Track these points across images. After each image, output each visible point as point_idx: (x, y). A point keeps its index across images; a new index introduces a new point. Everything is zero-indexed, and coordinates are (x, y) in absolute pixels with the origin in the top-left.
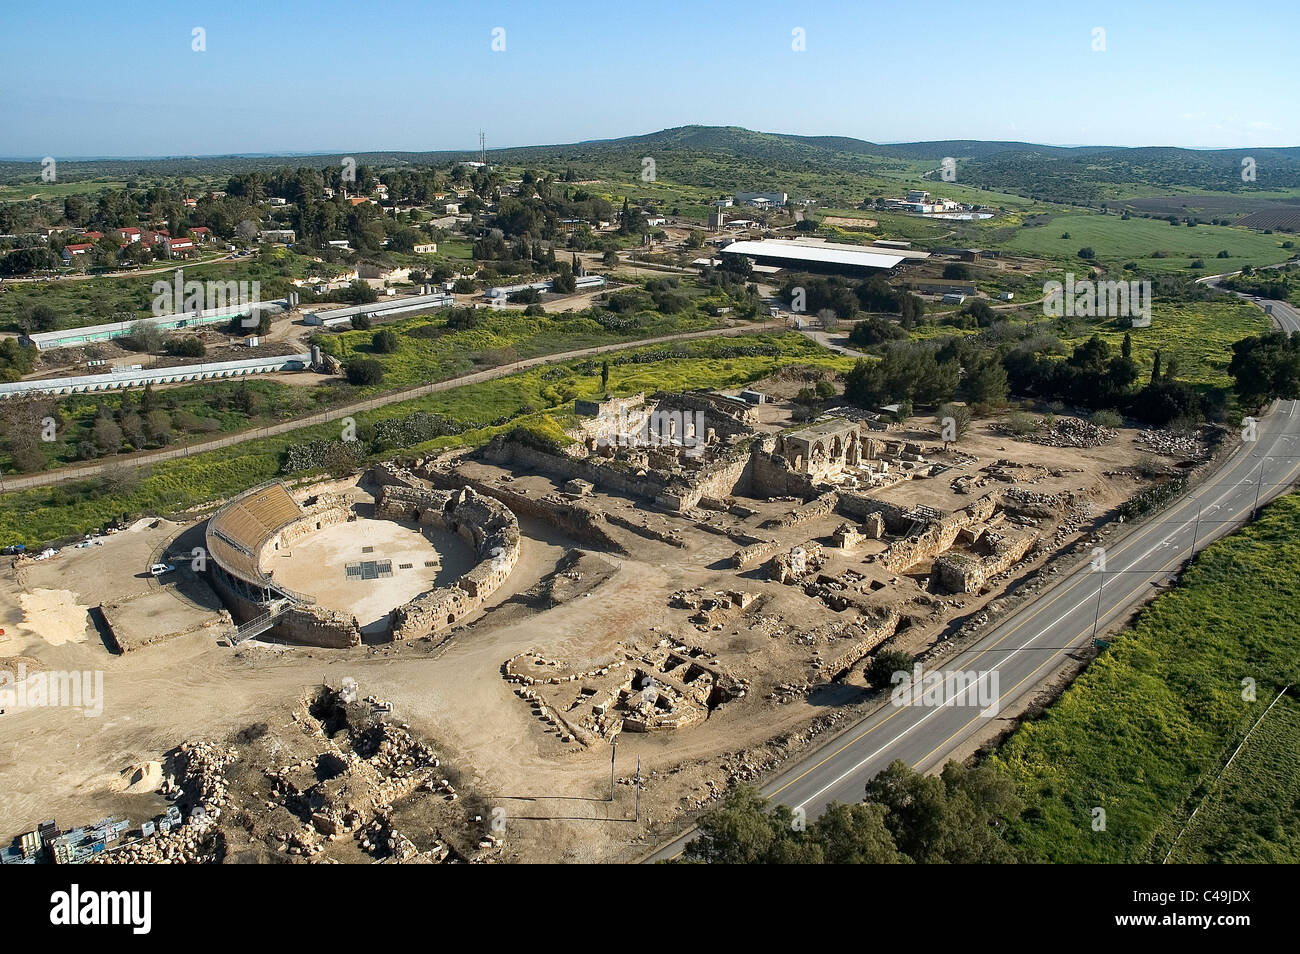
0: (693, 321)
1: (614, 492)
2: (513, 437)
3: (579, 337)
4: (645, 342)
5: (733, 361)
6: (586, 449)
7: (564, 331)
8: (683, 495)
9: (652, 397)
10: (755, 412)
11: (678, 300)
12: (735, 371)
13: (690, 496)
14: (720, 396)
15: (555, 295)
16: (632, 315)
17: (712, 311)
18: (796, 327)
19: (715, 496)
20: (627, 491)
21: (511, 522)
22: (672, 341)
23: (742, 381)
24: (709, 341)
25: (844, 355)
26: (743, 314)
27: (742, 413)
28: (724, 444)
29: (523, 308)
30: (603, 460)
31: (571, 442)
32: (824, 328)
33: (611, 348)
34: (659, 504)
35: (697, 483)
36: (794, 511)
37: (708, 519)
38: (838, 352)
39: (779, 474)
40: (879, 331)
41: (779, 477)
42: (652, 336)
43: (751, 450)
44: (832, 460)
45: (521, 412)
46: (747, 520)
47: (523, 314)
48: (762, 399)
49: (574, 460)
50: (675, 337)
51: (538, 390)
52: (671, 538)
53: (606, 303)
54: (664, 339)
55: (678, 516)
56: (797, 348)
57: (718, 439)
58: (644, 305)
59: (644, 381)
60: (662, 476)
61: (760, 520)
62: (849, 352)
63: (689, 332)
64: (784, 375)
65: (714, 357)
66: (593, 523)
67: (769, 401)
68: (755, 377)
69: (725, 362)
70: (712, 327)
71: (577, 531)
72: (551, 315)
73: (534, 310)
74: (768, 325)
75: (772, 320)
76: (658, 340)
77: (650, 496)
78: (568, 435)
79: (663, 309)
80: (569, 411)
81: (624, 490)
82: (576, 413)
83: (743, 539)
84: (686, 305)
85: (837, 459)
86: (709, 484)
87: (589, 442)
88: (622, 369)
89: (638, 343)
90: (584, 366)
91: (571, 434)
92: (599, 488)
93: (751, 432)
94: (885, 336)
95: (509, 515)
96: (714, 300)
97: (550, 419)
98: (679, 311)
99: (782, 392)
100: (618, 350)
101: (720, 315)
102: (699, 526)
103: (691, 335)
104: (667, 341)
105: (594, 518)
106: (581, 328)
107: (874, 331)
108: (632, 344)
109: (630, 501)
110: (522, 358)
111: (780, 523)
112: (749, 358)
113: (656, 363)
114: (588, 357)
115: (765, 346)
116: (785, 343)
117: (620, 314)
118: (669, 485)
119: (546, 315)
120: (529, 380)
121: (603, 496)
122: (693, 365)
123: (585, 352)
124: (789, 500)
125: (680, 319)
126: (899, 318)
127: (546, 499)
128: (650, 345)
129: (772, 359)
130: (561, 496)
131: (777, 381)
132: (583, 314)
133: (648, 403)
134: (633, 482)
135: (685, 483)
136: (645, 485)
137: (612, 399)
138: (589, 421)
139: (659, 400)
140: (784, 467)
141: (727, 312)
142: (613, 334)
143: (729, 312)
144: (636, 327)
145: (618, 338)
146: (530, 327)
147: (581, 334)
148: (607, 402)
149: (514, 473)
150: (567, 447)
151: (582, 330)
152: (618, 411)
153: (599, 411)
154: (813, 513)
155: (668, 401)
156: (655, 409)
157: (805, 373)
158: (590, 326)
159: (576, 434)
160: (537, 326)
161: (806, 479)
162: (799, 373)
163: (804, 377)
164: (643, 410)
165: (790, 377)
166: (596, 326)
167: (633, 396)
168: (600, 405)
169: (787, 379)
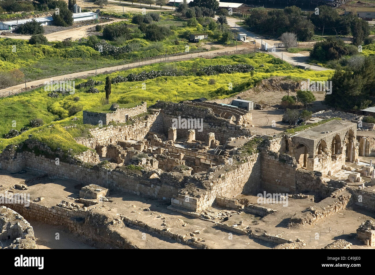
0: (176, 46)
1: (128, 196)
2: (24, 147)
3: (79, 61)
4: (137, 64)
5: (215, 77)
6: (98, 156)
7: (65, 57)
8: (198, 197)
9: (153, 107)
10: (249, 117)
11: (161, 30)
12: (218, 86)
13: (206, 196)
14: (215, 103)
15: (55, 27)
16: (123, 42)
17: (190, 39)
18: (263, 49)
19: (228, 196)
20: (141, 194)
21: (26, 232)
22: (160, 63)
23: (227, 93)
24: (191, 62)
25: (309, 70)
26: (216, 40)
27: (238, 118)
28: (225, 146)
29: (27, 38)
30: (114, 165)
31: (82, 150)
32: (287, 49)
33: (108, 69)
34: (176, 206)
35: (212, 184)
36: (313, 209)
37: (226, 219)
38: (303, 68)
39: (288, 173)
40: (337, 49)
41: (288, 175)
42: (142, 59)
43: (259, 150)
44: (334, 158)
45: (31, 125)
46: (265, 219)
47: (28, 43)
48: (251, 106)
49: (87, 166)
50: (162, 59)
51: (46, 106)
52: (193, 240)
53: (101, 33)
54: (153, 61)
55: (195, 217)
56: (267, 66)
57: (218, 143)
58: (133, 34)
59: (141, 95)
60: (175, 178)
61: (278, 219)
62: (313, 67)
63: (174, 55)
64: (264, 86)
65: (198, 74)
66: (112, 228)
67: (257, 107)
68: (238, 89)
69: (208, 78)
70: (192, 51)
71: (95, 237)
72: (53, 43)
73: (38, 39)
74: (240, 48)
75: (242, 44)
76: (148, 62)
77: (164, 198)
78: (80, 143)
79: (150, 36)
80: (77, 121)
81: (138, 193)
82: (84, 124)
83: (265, 239)
84: (168, 34)
85: (338, 157)
86: (222, 185)
87: (98, 149)
88: (119, 87)
89: (131, 65)
90: (86, 85)
91: (81, 142)
92: (113, 193)
93: (248, 135)
94: (342, 53)
95: (24, 224)
96: (191, 30)
97: (61, 129)
98: (163, 38)
99: (266, 100)
100: (115, 71)
101: (197, 41)
102: (217, 227)
103: (176, 58)
104: (156, 63)
105: (112, 223)
106: (80, 54)
107: (332, 49)
108: (126, 66)
109: (145, 204)
110: (29, 79)
111: (299, 221)
112: (227, 74)
113: (149, 81)
114: (88, 77)
115: (240, 64)
116: (256, 62)
117: (113, 42)
118: (183, 187)
119: (49, 44)
120: (36, 98)
121: (118, 201)
122: (181, 82)
123: (85, 73)
124: (301, 198)
125: (165, 45)
126: (350, 39)
127: (61, 206)
128: (141, 66)
129: (248, 75)
130: (76, 202)
131: (258, 91)
132: (81, 42)
133: (150, 112)
134: (146, 185)
135: (200, 185)
136: (158, 187)
137: (116, 110)
138: (98, 130)
139: (160, 109)
140: (293, 165)
141: (203, 39)
142: (109, 58)
143: (205, 39)
144: (128, 52)
145: (113, 61)
146: (35, 54)
147: (80, 59)
148: (113, 112)
149: (27, 182)
150: (79, 154)
151: (81, 56)
152: (123, 121)
153: (107, 121)
154: (330, 210)
155: (169, 111)
156: (157, 117)
157: (283, 84)
158: (88, 52)
159: (86, 142)
160: (41, 52)
161: (314, 176)
162: (277, 84)
163: (284, 87)
164: (146, 119)
165: (270, 88)
166: (93, 52)
167: (136, 106)
168: (107, 115)
169: (268, 89)
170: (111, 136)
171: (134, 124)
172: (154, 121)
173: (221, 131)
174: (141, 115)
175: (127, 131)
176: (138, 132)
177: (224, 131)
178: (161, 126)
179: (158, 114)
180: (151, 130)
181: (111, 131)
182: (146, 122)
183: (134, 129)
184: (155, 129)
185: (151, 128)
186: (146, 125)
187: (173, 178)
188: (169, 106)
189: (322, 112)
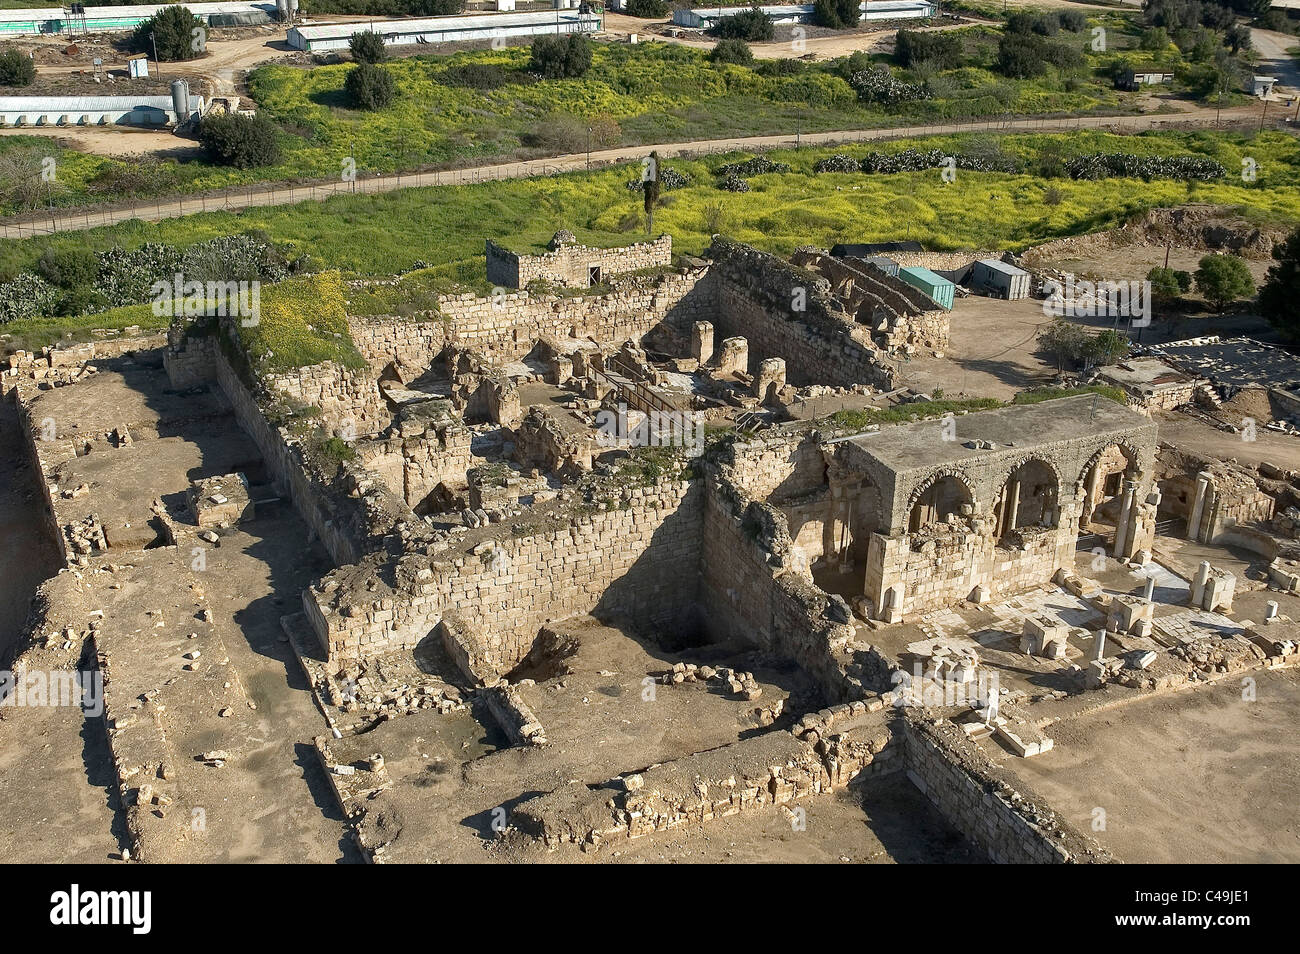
0: (1059, 97)
7: (771, 96)
10: (936, 324)
13: (384, 615)
17: (1120, 79)
24: (1062, 138)
26: (1188, 89)
31: (305, 360)
33: (842, 136)
35: (424, 574)
36: (638, 785)
43: (694, 473)
44: (1009, 540)
48: (1020, 287)
53: (898, 51)
54: (968, 127)
60: (372, 519)
64: (1151, 229)
70: (1098, 111)
72: (760, 63)
73: (727, 51)
75: (1248, 103)
79: (1008, 66)
85: (1034, 538)
86: (485, 579)
96: (1140, 57)
97: (328, 287)
101: (1135, 88)
106: (808, 93)
111: (536, 829)
115: (1190, 158)
119: (749, 63)
131: (1125, 241)
132: (831, 67)
133: (679, 267)
136: (337, 534)
137: (557, 250)
138: (471, 300)
139: (711, 262)
140: (768, 556)
141: (1158, 84)
142: (871, 109)
143: (1163, 84)
144: (922, 98)
145: (877, 118)
146: (705, 84)
147: (803, 105)
148: (546, 255)
149: (167, 425)
150: (284, 372)
151: (808, 97)
152: (582, 281)
153: (521, 276)
154: (731, 798)
155: (733, 268)
156: (696, 284)
157: (1210, 229)
158: (830, 90)
159: (407, 333)
160: (721, 81)
161: (820, 617)
162: (1194, 227)
163: (1210, 239)
164: (656, 285)
165: (1169, 236)
166: (841, 91)
167: (633, 245)
168: (521, 260)
169: (1161, 238)
170: (521, 321)
171: (610, 296)
172: (685, 294)
173: (828, 356)
174: (644, 270)
175: (578, 314)
176: (619, 320)
177: (835, 359)
178: (710, 309)
179: (702, 276)
180: (671, 319)
181: (520, 309)
182: (652, 295)
183: (606, 311)
184: (684, 317)
185: (670, 313)
186: (653, 303)
187: (371, 515)
188: (737, 256)
189: (1206, 341)
